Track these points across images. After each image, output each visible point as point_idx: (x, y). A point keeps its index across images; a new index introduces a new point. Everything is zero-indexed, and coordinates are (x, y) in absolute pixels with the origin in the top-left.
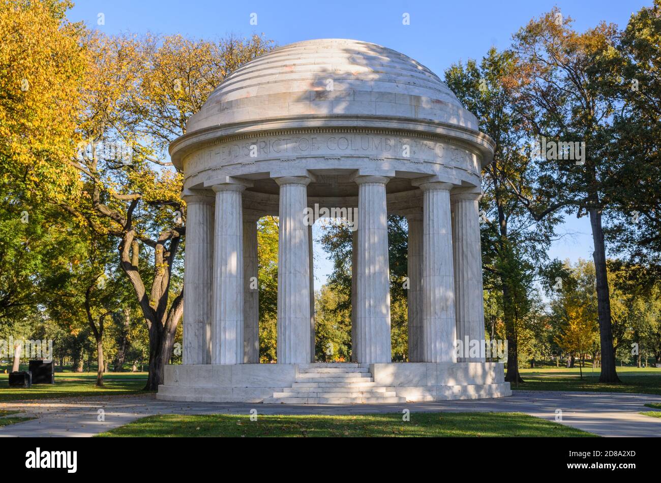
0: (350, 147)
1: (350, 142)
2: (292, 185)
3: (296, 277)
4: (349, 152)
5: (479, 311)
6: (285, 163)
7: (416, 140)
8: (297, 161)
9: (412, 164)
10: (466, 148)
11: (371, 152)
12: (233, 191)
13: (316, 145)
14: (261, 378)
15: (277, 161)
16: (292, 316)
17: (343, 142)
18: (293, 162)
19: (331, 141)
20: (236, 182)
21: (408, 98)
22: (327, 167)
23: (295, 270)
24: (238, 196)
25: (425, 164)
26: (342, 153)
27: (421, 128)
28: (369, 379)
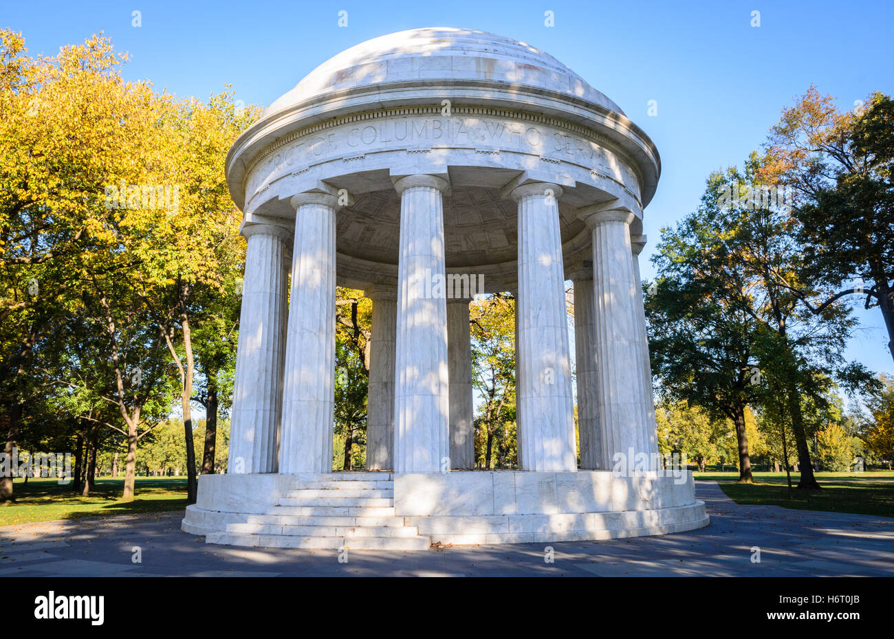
0: (378, 139)
1: (378, 131)
2: (305, 206)
3: (302, 338)
4: (378, 146)
5: (633, 388)
6: (297, 178)
7: (486, 120)
8: (311, 170)
9: (479, 154)
10: (590, 139)
11: (412, 142)
12: (263, 234)
13: (333, 144)
14: (237, 498)
15: (289, 176)
16: (294, 398)
17: (369, 133)
18: (305, 174)
19: (352, 134)
20: (264, 221)
21: (473, 63)
22: (346, 173)
23: (302, 329)
24: (270, 240)
25: (503, 155)
26: (367, 149)
27: (488, 95)
28: (388, 501)
